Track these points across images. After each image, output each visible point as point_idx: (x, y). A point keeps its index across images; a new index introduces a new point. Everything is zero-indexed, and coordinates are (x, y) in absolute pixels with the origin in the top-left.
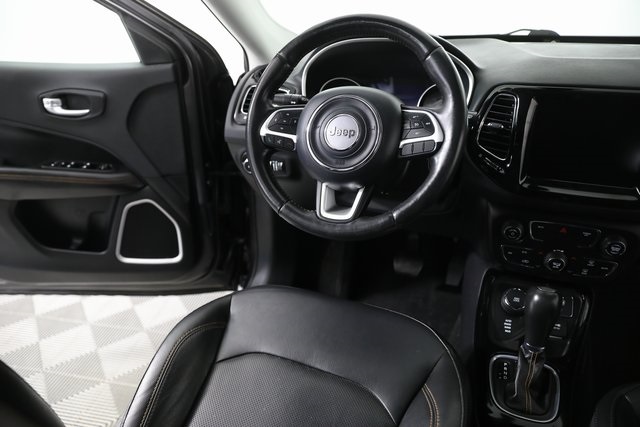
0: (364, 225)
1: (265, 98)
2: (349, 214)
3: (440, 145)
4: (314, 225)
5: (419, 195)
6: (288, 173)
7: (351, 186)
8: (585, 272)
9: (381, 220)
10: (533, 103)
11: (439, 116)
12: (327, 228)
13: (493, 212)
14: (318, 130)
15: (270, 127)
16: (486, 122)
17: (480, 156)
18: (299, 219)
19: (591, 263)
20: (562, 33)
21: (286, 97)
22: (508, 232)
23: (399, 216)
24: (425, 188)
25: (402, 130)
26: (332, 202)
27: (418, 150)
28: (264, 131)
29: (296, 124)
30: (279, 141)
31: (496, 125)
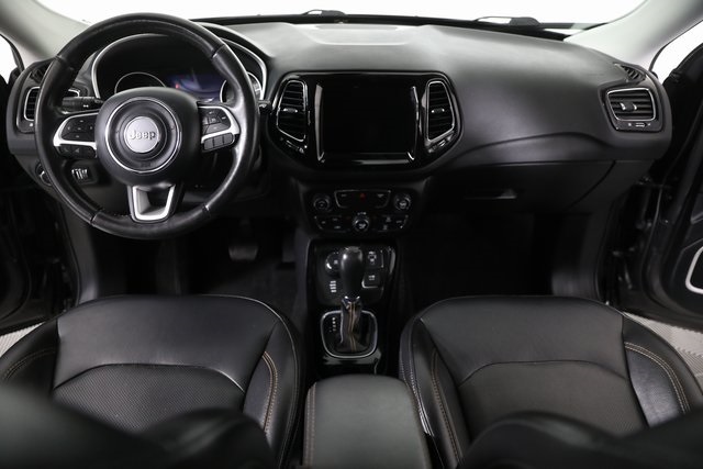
0: (181, 221)
1: (52, 107)
2: (164, 213)
3: (238, 137)
4: (131, 229)
5: (226, 185)
7: (162, 185)
8: (385, 228)
9: (196, 214)
11: (233, 110)
12: (145, 230)
13: (302, 188)
14: (117, 135)
15: (64, 136)
16: (282, 107)
17: (282, 139)
18: (114, 226)
19: (389, 220)
21: (77, 101)
22: (318, 205)
23: (212, 207)
24: (231, 179)
25: (201, 125)
26: (146, 204)
27: (219, 144)
28: (57, 141)
29: (93, 131)
30: (77, 151)
31: (290, 110)
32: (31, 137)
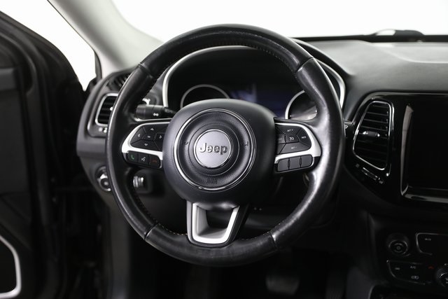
0: (241, 248)
1: (126, 113)
2: (224, 237)
3: (318, 159)
4: (185, 251)
5: (299, 214)
6: (150, 189)
7: (225, 205)
9: (259, 243)
10: (408, 110)
11: (315, 129)
12: (200, 255)
13: (374, 224)
14: (187, 146)
15: (133, 144)
16: (361, 130)
17: (358, 166)
18: (168, 245)
20: (426, 32)
21: (148, 109)
22: (393, 247)
23: (279, 237)
24: (305, 206)
25: (277, 144)
26: (205, 225)
27: (295, 166)
28: (126, 147)
29: (162, 140)
30: (143, 159)
31: (371, 133)
32: (102, 141)
